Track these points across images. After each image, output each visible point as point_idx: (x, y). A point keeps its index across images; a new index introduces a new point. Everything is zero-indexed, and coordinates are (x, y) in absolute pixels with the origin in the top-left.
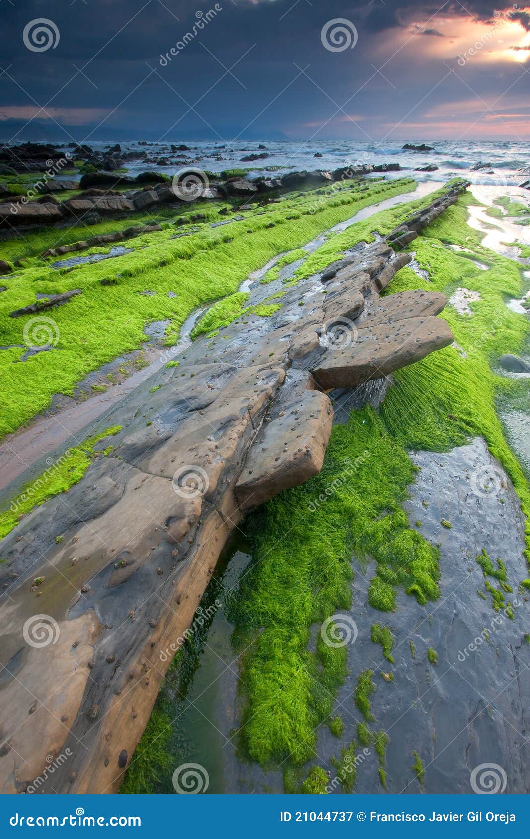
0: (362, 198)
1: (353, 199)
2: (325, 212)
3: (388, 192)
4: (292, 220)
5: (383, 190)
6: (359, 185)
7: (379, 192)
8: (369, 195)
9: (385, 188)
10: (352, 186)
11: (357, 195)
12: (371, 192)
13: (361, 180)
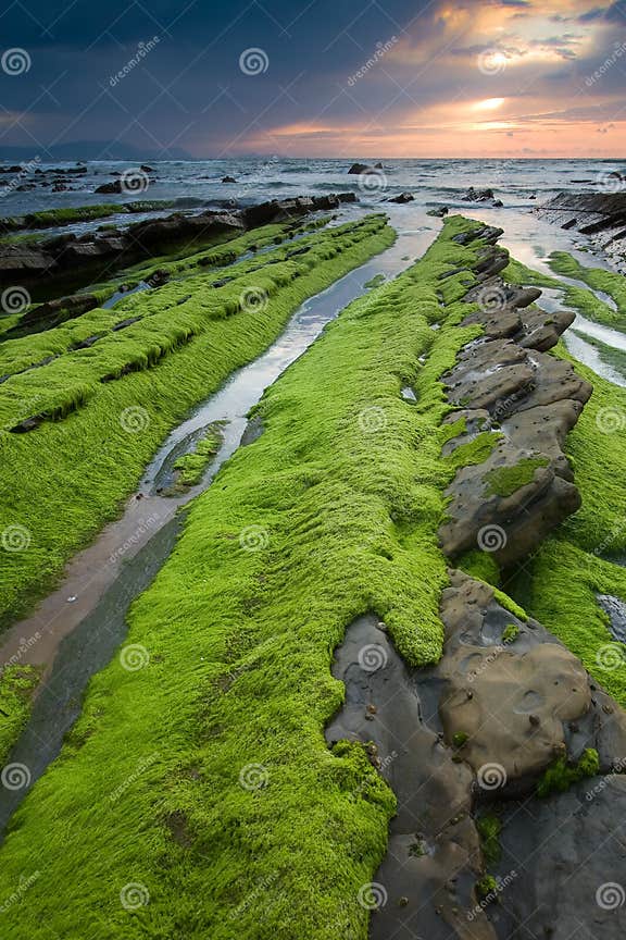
0: (297, 275)
1: (277, 282)
2: (198, 341)
3: (348, 252)
4: (46, 427)
5: (339, 250)
6: (292, 236)
7: (332, 256)
8: (312, 265)
9: (341, 246)
10: (278, 241)
11: (284, 270)
12: (315, 258)
13: (295, 225)
